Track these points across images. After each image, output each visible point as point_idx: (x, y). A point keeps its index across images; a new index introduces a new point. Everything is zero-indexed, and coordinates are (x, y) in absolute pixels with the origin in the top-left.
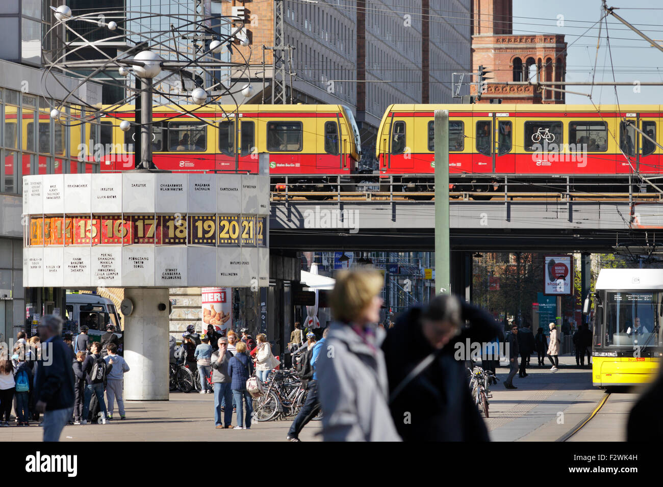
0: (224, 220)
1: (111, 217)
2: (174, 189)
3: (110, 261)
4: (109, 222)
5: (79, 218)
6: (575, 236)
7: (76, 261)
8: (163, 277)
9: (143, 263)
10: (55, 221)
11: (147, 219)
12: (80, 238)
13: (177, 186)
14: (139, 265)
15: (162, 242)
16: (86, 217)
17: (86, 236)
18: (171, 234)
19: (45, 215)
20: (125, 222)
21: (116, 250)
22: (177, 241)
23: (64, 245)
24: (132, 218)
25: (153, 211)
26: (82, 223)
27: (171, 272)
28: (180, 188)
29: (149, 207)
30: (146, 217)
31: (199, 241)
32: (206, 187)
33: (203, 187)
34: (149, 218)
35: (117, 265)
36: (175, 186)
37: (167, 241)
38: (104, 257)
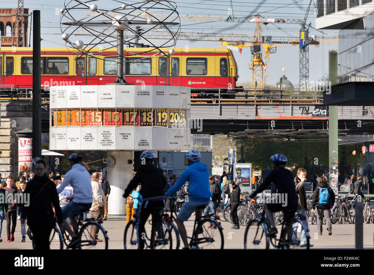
0: (172, 112)
1: (110, 110)
2: (145, 94)
3: (109, 135)
4: (109, 113)
5: (91, 111)
6: (230, 123)
7: (88, 135)
8: (139, 145)
9: (127, 136)
10: (75, 112)
11: (131, 111)
12: (91, 122)
13: (147, 92)
14: (126, 137)
15: (139, 125)
16: (95, 110)
17: (95, 121)
18: (144, 120)
19: (68, 108)
20: (118, 113)
21: (112, 129)
22: (148, 124)
23: (80, 126)
24: (122, 111)
25: (134, 107)
26: (93, 113)
27: (143, 142)
28: (149, 93)
29: (131, 104)
30: (131, 110)
31: (159, 124)
32: (162, 93)
33: (160, 93)
34: (132, 111)
35: (113, 138)
36: (145, 92)
37: (142, 124)
38: (105, 133)
